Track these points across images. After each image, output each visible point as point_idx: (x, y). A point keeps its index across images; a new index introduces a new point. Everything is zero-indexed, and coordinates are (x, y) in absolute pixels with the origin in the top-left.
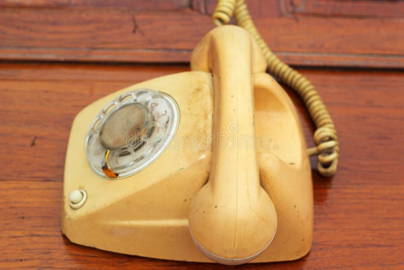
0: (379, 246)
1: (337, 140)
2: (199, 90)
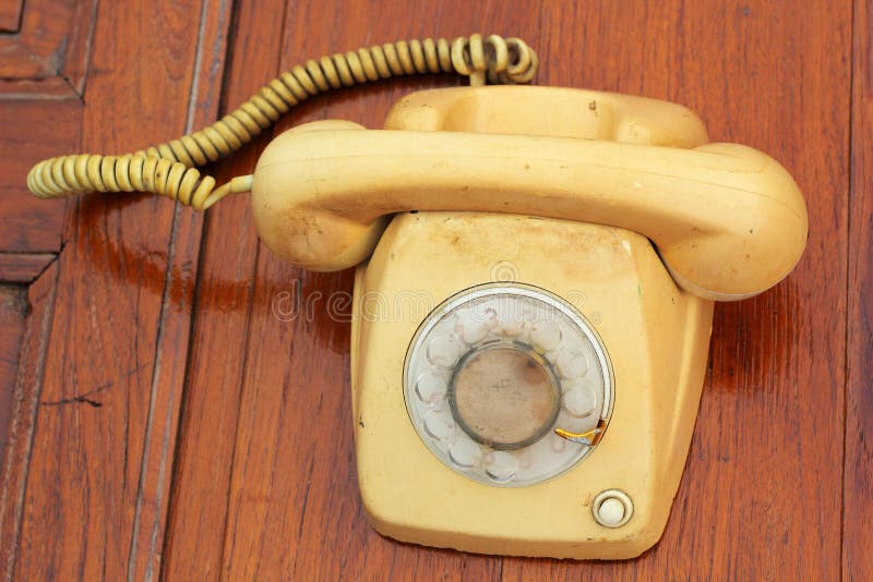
0: (681, 11)
1: (468, 36)
2: (457, 239)
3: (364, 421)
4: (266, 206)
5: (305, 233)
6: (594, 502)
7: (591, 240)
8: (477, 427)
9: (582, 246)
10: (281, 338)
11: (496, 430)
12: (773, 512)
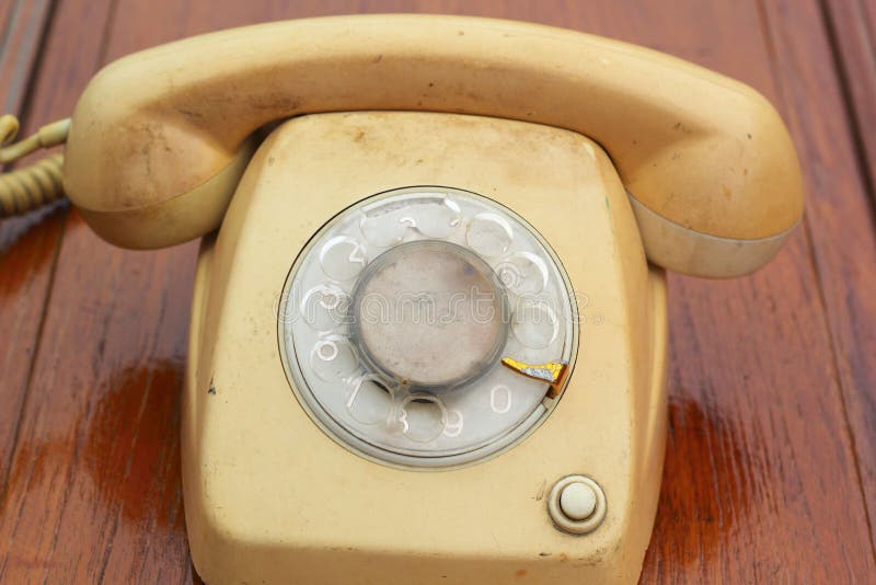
2: (362, 134)
3: (216, 385)
4: (93, 123)
5: (146, 151)
6: (550, 493)
7: (542, 138)
8: (388, 361)
9: (530, 143)
10: (74, 396)
11: (417, 364)
12: (785, 574)
